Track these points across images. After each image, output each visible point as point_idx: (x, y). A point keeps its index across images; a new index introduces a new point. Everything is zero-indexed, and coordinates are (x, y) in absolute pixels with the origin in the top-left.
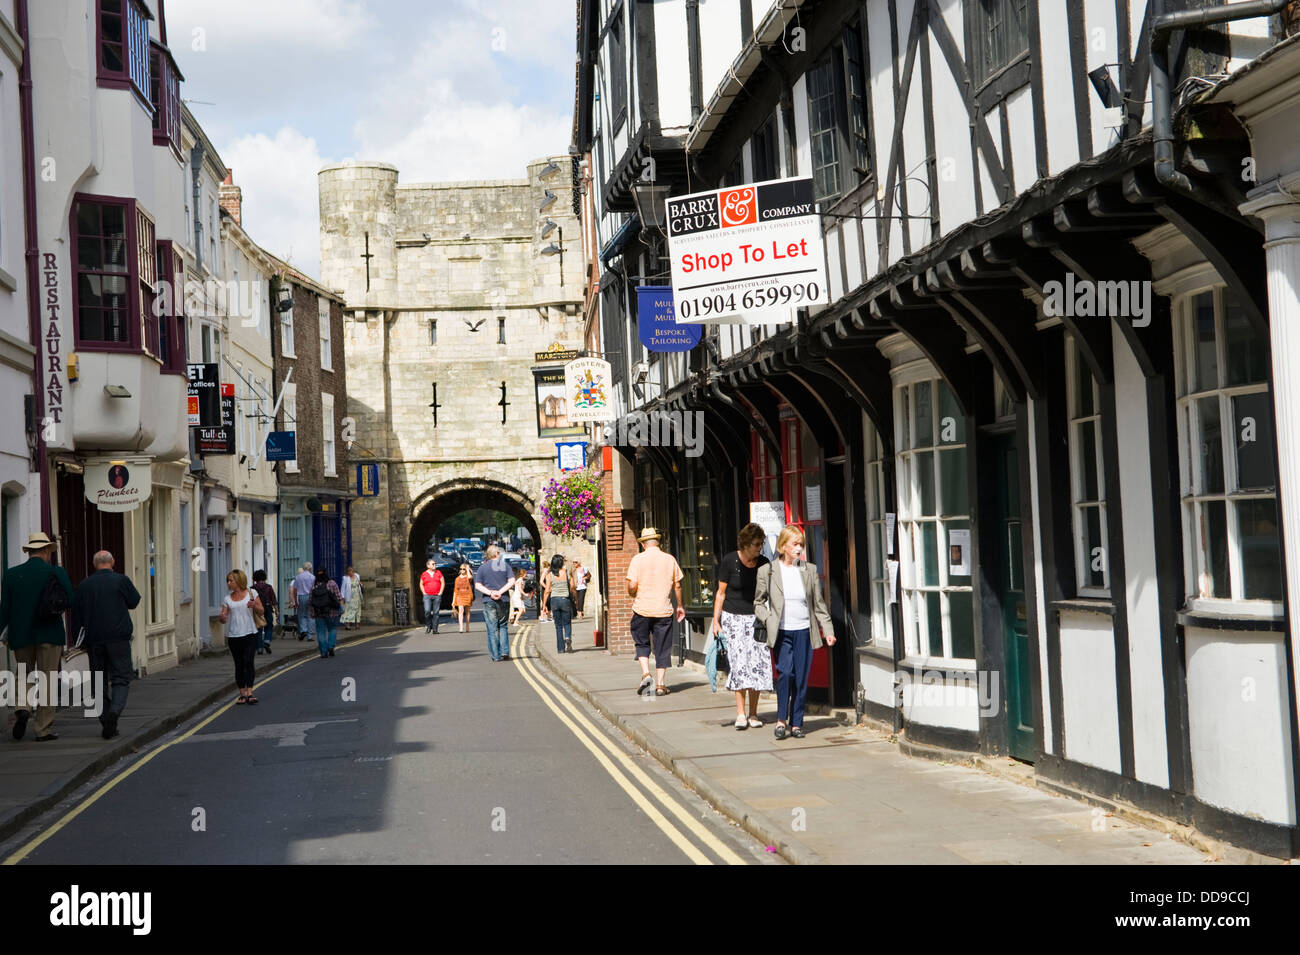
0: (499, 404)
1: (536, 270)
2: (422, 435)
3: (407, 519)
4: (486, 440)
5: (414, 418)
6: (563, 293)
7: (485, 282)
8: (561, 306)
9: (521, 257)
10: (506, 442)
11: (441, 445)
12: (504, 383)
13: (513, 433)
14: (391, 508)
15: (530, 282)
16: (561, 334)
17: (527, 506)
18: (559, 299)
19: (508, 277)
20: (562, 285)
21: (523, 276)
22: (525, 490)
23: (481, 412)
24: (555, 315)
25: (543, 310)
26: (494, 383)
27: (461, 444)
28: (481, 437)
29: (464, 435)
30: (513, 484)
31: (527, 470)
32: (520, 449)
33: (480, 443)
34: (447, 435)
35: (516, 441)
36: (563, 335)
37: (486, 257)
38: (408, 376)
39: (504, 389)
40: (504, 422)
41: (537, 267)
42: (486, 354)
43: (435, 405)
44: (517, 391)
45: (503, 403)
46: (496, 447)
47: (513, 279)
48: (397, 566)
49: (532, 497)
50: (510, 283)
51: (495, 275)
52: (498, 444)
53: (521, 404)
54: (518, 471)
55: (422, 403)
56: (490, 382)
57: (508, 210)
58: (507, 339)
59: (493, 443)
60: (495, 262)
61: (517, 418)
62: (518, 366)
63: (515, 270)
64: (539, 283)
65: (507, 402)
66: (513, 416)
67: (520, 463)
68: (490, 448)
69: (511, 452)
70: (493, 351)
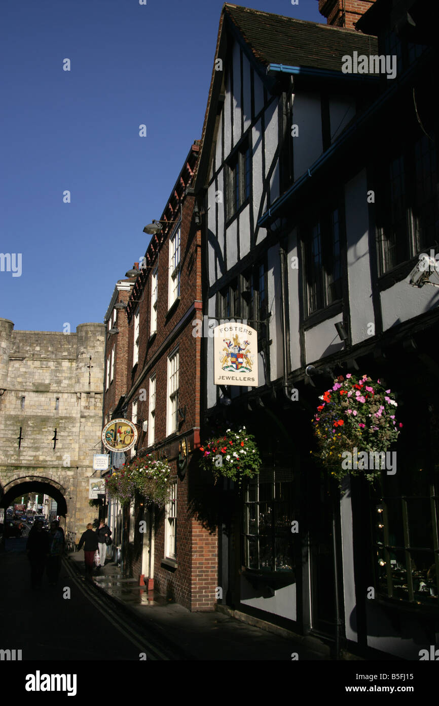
0: (53, 439)
1: (77, 375)
2: (13, 452)
4: (44, 457)
5: (8, 444)
6: (90, 386)
7: (51, 379)
8: (88, 393)
9: (70, 368)
10: (54, 459)
11: (21, 458)
12: (56, 429)
13: (58, 454)
15: (73, 381)
16: (87, 407)
17: (62, 492)
18: (87, 390)
20: (89, 383)
21: (70, 378)
22: (62, 483)
23: (44, 443)
24: (84, 397)
25: (78, 394)
26: (51, 429)
27: (32, 458)
28: (42, 455)
29: (34, 454)
30: (57, 480)
31: (63, 473)
32: (60, 462)
33: (41, 458)
34: (24, 454)
35: (60, 458)
36: (87, 408)
37: (53, 368)
38: (8, 423)
39: (56, 432)
40: (54, 448)
41: (78, 374)
42: (48, 414)
43: (20, 438)
44: (62, 434)
45: (55, 439)
46: (49, 461)
47: (65, 379)
49: (65, 487)
50: (63, 381)
51: (57, 376)
52: (50, 459)
53: (63, 440)
54: (59, 473)
55: (14, 437)
56: (49, 428)
57: (66, 346)
58: (60, 408)
59: (48, 458)
60: (58, 370)
61: (61, 447)
62: (63, 421)
63: (67, 375)
64: (78, 382)
65: (57, 438)
66: (59, 445)
67: (60, 470)
68: (47, 461)
69: (56, 463)
70: (52, 413)
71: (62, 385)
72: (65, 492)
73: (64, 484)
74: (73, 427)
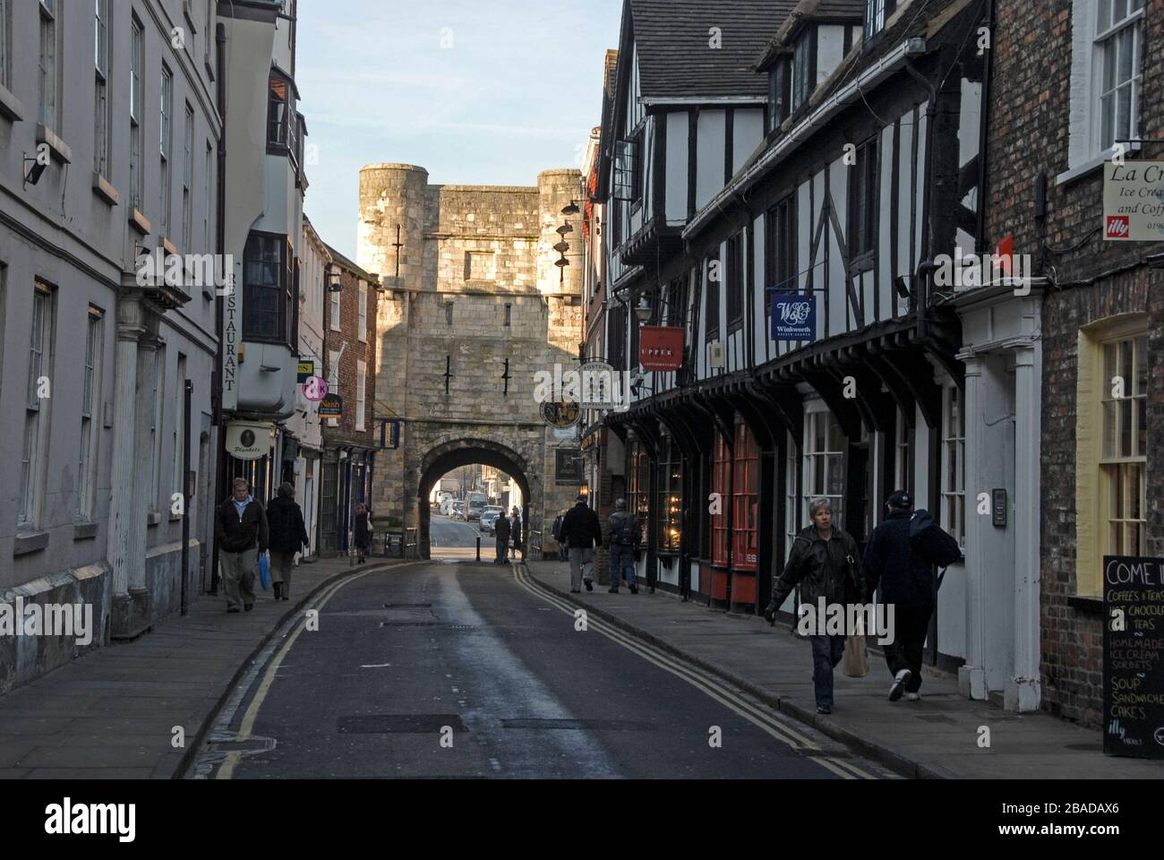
0: (502, 377)
1: (541, 266)
2: (435, 399)
3: (418, 470)
4: (489, 408)
5: (429, 384)
6: (562, 285)
7: (497, 273)
8: (560, 297)
9: (528, 254)
10: (505, 410)
11: (451, 409)
13: (513, 402)
14: (406, 460)
15: (535, 275)
16: (558, 320)
19: (516, 270)
20: (561, 280)
21: (528, 270)
22: (520, 451)
23: (487, 383)
24: (554, 304)
26: (498, 360)
27: (469, 409)
28: (485, 404)
29: (472, 401)
30: (511, 446)
31: (522, 435)
33: (484, 409)
34: (456, 401)
35: (514, 409)
36: (560, 322)
37: (498, 252)
38: (427, 348)
39: (506, 364)
40: (505, 392)
41: (541, 263)
42: (493, 334)
43: (447, 375)
44: (517, 367)
45: (505, 376)
46: (497, 414)
47: (520, 272)
48: (408, 508)
49: (525, 457)
50: (517, 275)
51: (506, 268)
52: (499, 412)
53: (520, 377)
54: (514, 435)
55: (437, 372)
56: (495, 358)
57: (519, 213)
58: (512, 322)
59: (495, 410)
60: (506, 256)
61: (516, 390)
62: (520, 345)
63: (522, 265)
64: (543, 277)
65: (509, 375)
66: (513, 388)
67: (516, 428)
68: (493, 414)
69: (509, 418)
70: (499, 332)
71: (515, 282)
72: (526, 466)
73: (524, 453)
74: (537, 356)
